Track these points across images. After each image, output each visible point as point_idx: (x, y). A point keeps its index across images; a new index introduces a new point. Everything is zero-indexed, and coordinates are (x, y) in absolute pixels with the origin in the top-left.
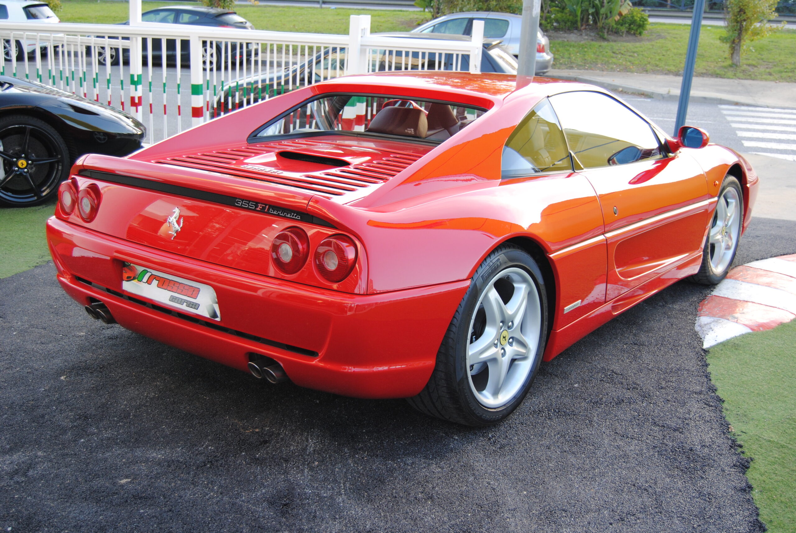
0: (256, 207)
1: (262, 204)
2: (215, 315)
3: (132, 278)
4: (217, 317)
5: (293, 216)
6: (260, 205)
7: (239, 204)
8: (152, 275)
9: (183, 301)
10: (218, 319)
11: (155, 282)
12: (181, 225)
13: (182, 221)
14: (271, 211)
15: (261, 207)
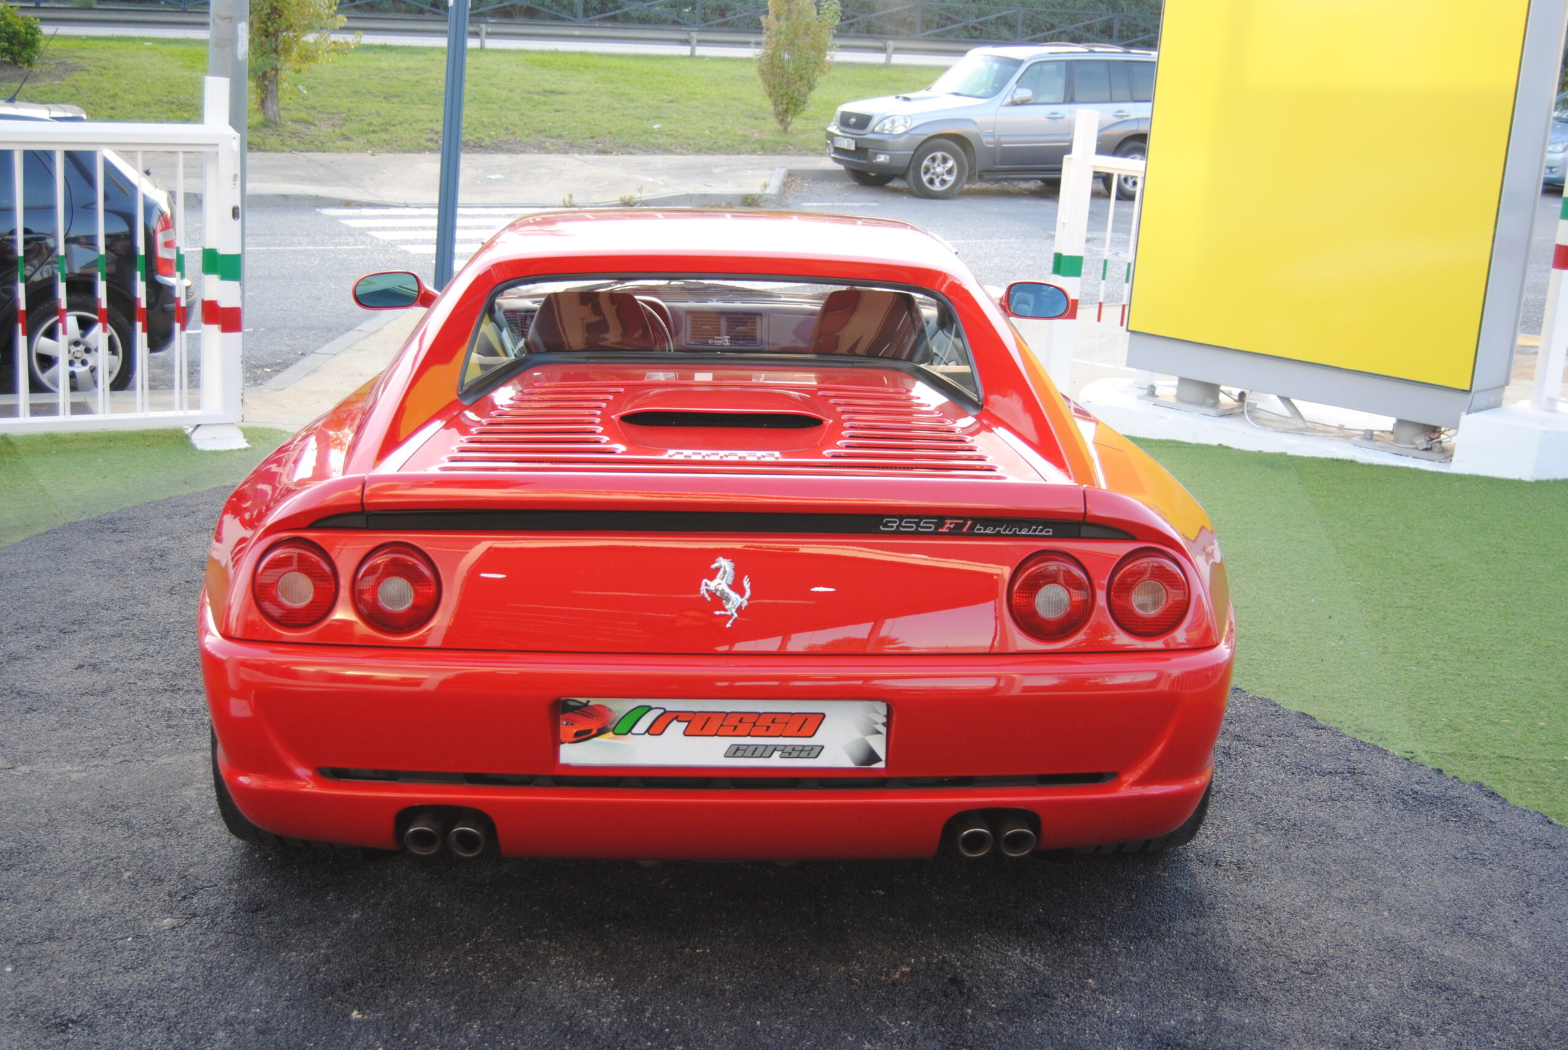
0: (936, 528)
1: (951, 518)
2: (873, 757)
3: (594, 732)
4: (879, 760)
5: (1035, 530)
6: (949, 521)
7: (892, 527)
8: (665, 712)
9: (771, 749)
10: (881, 765)
11: (676, 728)
12: (748, 593)
13: (746, 584)
14: (980, 529)
15: (952, 526)
